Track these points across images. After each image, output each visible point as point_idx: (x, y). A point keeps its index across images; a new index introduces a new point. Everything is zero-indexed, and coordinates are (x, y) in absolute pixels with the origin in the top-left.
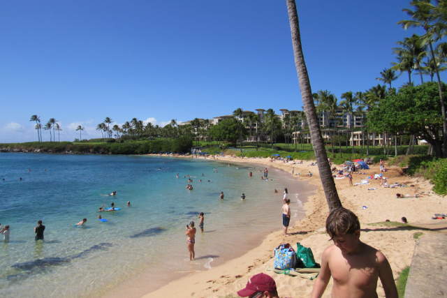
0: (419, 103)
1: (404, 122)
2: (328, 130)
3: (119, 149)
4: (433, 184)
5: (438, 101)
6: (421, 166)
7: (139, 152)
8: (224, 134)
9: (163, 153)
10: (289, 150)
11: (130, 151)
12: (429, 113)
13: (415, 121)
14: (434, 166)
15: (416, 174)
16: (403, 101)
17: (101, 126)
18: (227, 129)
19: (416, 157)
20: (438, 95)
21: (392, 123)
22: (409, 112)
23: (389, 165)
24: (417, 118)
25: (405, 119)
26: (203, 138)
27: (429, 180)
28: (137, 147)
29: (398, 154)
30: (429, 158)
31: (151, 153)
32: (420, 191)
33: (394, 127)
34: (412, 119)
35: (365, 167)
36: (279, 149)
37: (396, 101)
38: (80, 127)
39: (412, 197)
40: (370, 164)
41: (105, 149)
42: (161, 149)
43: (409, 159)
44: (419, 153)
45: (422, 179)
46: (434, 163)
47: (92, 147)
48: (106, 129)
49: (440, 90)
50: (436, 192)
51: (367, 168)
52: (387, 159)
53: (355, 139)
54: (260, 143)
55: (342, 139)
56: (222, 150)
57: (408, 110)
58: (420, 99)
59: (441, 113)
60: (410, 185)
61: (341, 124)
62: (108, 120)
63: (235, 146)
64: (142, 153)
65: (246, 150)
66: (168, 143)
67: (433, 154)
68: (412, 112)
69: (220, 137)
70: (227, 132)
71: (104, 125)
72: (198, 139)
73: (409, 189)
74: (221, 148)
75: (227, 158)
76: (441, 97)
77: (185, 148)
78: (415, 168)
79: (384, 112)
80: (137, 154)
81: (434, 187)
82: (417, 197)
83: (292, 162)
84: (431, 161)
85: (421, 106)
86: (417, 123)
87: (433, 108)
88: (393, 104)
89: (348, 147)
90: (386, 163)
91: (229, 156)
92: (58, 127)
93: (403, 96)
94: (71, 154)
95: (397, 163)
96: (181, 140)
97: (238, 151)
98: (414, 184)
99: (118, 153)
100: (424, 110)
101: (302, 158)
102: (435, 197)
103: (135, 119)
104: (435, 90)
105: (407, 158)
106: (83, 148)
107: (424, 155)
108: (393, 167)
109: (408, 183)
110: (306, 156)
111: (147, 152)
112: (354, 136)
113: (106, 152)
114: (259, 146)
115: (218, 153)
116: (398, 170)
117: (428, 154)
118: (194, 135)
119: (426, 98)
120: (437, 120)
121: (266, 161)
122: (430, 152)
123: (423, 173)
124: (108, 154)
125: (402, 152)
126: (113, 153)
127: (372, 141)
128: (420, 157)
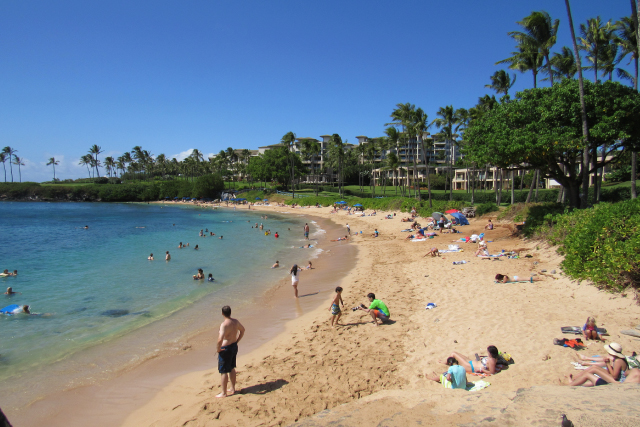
0: (546, 115)
1: (520, 146)
2: (422, 166)
3: (113, 193)
4: (562, 254)
5: (578, 111)
6: (545, 222)
7: (143, 198)
8: (269, 170)
9: (180, 199)
10: (363, 196)
11: (129, 196)
12: (563, 132)
13: (538, 145)
14: (565, 222)
15: (536, 234)
16: (521, 112)
17: (86, 159)
18: (273, 164)
19: (539, 207)
20: (577, 100)
21: (500, 148)
22: (529, 130)
23: (499, 219)
24: (542, 140)
25: (521, 142)
26: (242, 178)
27: (557, 247)
28: (141, 190)
29: (515, 202)
30: (558, 208)
31: (162, 199)
32: (540, 268)
33: (503, 155)
34: (534, 142)
35: (462, 221)
36: (348, 193)
37: (510, 110)
38: (53, 160)
39: (523, 282)
40: (471, 217)
41: (91, 194)
42: (177, 193)
43: (528, 211)
44: (545, 200)
45: (544, 245)
46: (565, 217)
47: (70, 191)
48: (95, 163)
49: (581, 92)
50: (567, 273)
51: (466, 223)
52: (496, 210)
53: (460, 180)
54: (324, 184)
55: (441, 180)
56: (266, 195)
57: (529, 126)
58: (549, 108)
59: (581, 132)
60: (524, 254)
61: (442, 159)
62: (96, 150)
63: (284, 189)
64: (148, 199)
65: (300, 195)
66: (188, 184)
67: (566, 200)
68: (534, 129)
69: (262, 175)
70: (275, 168)
71: (91, 157)
72: (235, 179)
73: (521, 262)
74: (265, 191)
75: (271, 207)
76: (582, 103)
77: (213, 192)
78: (535, 225)
79: (490, 130)
80: (140, 200)
81: (563, 262)
82: (532, 281)
83: (360, 213)
84: (562, 213)
85: (549, 120)
86: (541, 149)
87: (568, 123)
88: (505, 115)
89: (448, 192)
90: (494, 215)
91: (275, 203)
92: (18, 159)
93: (521, 102)
94: (38, 201)
95: (510, 215)
96: (207, 181)
97: (289, 196)
98: (531, 253)
99: (113, 200)
100: (554, 125)
101: (376, 207)
102: (564, 283)
103: (137, 148)
104: (572, 91)
105: (525, 207)
106: (57, 193)
107: (551, 203)
108: (504, 222)
109: (522, 250)
110: (382, 204)
111: (156, 198)
112: (459, 174)
113: (92, 197)
114: (321, 190)
115: (260, 200)
116: (509, 227)
117: (558, 201)
118: (230, 173)
119: (558, 106)
120: (574, 143)
121: (325, 211)
122: (561, 198)
123: (546, 233)
124: (94, 200)
125: (522, 199)
126: (104, 200)
127: (483, 182)
128: (545, 207)
